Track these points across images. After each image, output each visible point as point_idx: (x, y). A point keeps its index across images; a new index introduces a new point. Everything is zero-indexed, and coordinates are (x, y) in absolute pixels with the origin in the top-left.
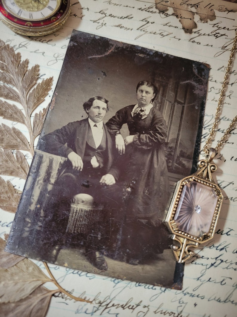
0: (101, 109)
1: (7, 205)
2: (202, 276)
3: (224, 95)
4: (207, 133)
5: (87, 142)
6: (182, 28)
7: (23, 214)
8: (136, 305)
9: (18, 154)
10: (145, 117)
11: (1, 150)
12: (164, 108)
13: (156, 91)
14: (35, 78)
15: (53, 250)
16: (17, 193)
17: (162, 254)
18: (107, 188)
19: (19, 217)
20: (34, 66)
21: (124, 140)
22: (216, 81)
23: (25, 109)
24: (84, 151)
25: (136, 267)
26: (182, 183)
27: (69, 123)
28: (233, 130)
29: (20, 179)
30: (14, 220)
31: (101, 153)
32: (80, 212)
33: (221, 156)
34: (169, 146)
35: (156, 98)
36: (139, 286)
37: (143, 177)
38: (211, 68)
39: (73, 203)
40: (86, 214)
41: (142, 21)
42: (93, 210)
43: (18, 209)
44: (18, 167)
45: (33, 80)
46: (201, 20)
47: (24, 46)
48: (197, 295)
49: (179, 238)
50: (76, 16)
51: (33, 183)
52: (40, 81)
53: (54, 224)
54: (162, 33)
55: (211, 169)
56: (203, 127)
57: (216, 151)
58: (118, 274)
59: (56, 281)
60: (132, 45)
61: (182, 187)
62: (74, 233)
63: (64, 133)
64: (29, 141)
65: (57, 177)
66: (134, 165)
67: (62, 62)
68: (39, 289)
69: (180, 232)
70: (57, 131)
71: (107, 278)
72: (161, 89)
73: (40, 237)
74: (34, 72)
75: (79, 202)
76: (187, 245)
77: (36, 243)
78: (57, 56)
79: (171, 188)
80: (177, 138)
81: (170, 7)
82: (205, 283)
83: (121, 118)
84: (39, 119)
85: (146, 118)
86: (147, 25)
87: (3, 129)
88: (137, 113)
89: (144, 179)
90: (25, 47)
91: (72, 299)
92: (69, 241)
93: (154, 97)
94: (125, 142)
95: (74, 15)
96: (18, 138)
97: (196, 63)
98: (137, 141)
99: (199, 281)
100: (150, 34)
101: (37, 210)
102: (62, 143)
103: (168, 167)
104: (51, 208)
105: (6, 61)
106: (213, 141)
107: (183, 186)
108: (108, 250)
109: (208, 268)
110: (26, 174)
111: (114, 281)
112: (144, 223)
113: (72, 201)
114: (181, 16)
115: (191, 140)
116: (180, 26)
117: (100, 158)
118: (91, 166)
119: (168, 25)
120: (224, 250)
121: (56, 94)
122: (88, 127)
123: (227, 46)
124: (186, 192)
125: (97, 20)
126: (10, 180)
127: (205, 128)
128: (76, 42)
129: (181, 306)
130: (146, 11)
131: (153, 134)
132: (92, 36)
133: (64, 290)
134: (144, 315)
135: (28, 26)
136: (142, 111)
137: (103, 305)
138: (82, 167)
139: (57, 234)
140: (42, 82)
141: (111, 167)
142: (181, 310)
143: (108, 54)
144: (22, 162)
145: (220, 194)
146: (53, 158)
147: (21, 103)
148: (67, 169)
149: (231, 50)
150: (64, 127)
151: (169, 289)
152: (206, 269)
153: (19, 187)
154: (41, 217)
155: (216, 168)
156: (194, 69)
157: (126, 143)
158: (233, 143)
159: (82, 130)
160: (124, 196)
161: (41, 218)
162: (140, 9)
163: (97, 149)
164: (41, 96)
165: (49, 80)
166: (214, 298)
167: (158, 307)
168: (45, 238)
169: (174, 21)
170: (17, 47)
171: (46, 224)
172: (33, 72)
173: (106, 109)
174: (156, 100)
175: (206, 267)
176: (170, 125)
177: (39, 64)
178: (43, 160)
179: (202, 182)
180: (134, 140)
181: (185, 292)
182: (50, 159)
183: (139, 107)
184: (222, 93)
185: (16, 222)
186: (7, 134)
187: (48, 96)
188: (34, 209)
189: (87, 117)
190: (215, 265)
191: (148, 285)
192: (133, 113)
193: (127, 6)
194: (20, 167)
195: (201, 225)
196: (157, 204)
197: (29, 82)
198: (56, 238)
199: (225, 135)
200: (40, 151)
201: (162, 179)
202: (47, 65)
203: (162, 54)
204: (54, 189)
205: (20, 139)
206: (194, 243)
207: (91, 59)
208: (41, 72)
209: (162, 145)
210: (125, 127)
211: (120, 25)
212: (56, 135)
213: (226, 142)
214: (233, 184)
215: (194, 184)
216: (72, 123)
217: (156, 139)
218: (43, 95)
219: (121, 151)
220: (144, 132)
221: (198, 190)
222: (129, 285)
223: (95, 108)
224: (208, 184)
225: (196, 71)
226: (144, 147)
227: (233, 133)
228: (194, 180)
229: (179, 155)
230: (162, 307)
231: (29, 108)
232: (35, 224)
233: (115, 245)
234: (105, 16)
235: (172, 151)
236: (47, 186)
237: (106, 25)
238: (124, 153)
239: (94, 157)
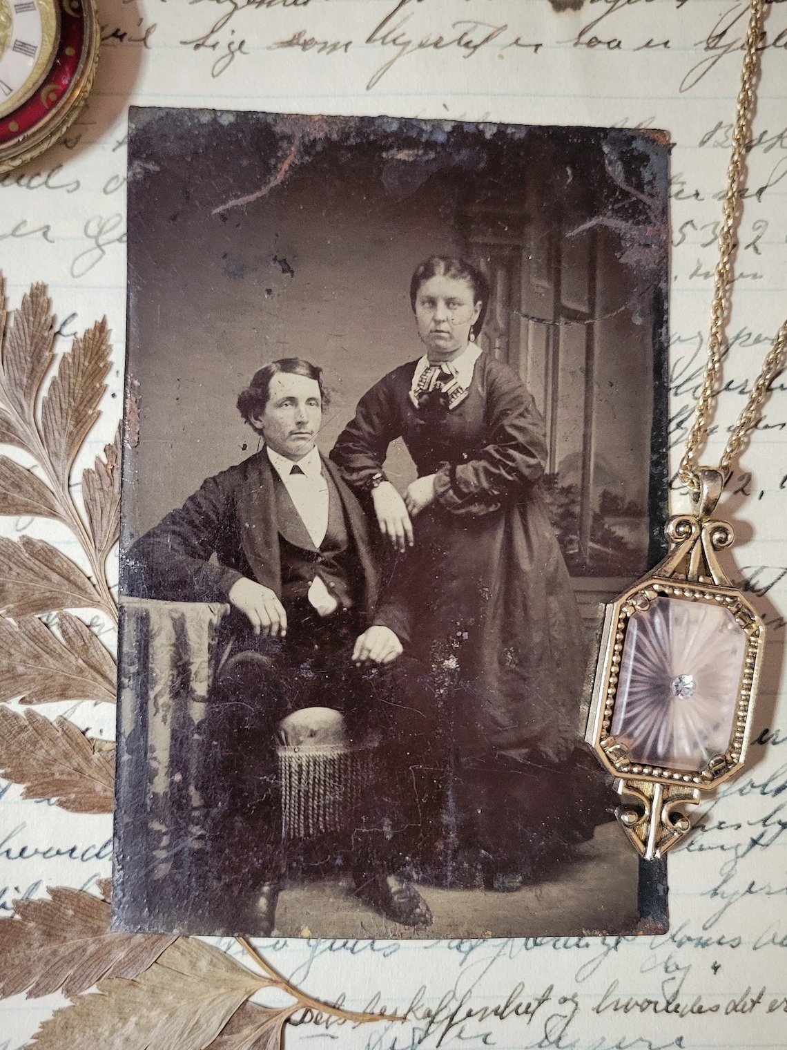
0: (302, 405)
1: (79, 793)
2: (725, 881)
3: (733, 248)
4: (687, 406)
5: (281, 533)
7: (136, 811)
8: (536, 999)
9: (67, 624)
10: (461, 397)
11: (9, 624)
12: (522, 349)
13: (482, 290)
14: (46, 339)
15: (256, 900)
17: (591, 842)
18: (381, 674)
19: (127, 823)
20: (28, 292)
21: (405, 500)
22: (697, 194)
23: (43, 464)
25: (517, 896)
26: (621, 611)
27: (205, 482)
28: (779, 374)
29: (96, 704)
30: (115, 834)
31: (335, 563)
32: (311, 768)
33: (744, 482)
34: (559, 486)
35: (486, 318)
36: (536, 944)
37: (489, 612)
38: (672, 141)
39: (283, 744)
40: (332, 772)
42: (351, 753)
43: (117, 800)
44: (78, 667)
45: (40, 350)
48: (716, 939)
49: (635, 786)
51: (142, 710)
52: (63, 347)
53: (239, 822)
54: (466, 34)
55: (715, 542)
56: (668, 390)
58: (466, 926)
59: (288, 983)
60: (362, 119)
61: (621, 626)
62: (307, 834)
63: (198, 519)
64: (89, 573)
65: (211, 672)
66: (453, 577)
67: (123, 248)
68: (243, 1014)
69: (635, 770)
70: (173, 518)
71: (437, 943)
72: (500, 274)
73: (208, 868)
74: (35, 315)
75: (301, 738)
76: (664, 802)
77: (202, 888)
78: (97, 230)
79: (587, 627)
80: (585, 449)
82: (737, 900)
83: (376, 420)
84: (102, 489)
85: (463, 402)
86: (401, 11)
88: (430, 390)
89: (494, 618)
91: (345, 1020)
92: (298, 862)
93: (477, 315)
94: (407, 506)
95: (115, 35)
96: (50, 572)
97: (613, 134)
98: (446, 491)
99: (718, 898)
100: (419, 50)
101: (175, 790)
102: (200, 557)
103: (568, 558)
104: (219, 776)
106: (712, 431)
107: (626, 620)
108: (422, 864)
109: (743, 856)
110: (110, 682)
111: (458, 948)
112: (518, 759)
113: (278, 741)
115: (635, 447)
117: (338, 580)
118: (313, 611)
121: (132, 384)
123: (724, 32)
124: (639, 639)
125: (207, 37)
126: (65, 716)
127: (679, 391)
128: (150, 158)
129: (673, 978)
131: (498, 457)
132: (205, 119)
133: (317, 1000)
134: (567, 1024)
136: (445, 378)
137: (439, 1018)
138: (284, 624)
139: (256, 849)
140: (73, 350)
142: (674, 990)
143: (282, 182)
144: (86, 649)
145: (753, 621)
146: (183, 615)
147: (22, 445)
148: (237, 639)
149: (742, 47)
150: (192, 498)
151: (630, 938)
152: (737, 858)
153: (101, 731)
154: (195, 809)
155: (729, 537)
157: (410, 507)
158: (784, 425)
159: (255, 497)
161: (196, 814)
163: (318, 551)
164: (85, 403)
165: (94, 335)
166: (771, 937)
167: (604, 993)
168: (224, 870)
171: (215, 827)
172: (31, 319)
173: (320, 404)
174: (488, 323)
175: (736, 854)
176: (554, 408)
177: (40, 278)
178: (151, 628)
179: (687, 594)
180: (435, 491)
181: (677, 939)
182: (173, 619)
183: (434, 364)
184: (726, 239)
185: (122, 840)
186: (12, 565)
187: (107, 396)
188: (167, 790)
189: (262, 444)
190: (762, 841)
191: (563, 939)
192: (415, 392)
194: (84, 665)
195: (700, 732)
196: (552, 691)
197: (29, 359)
198: (258, 864)
199: (752, 401)
200: (136, 599)
201: (554, 603)
202: (73, 275)
203: (481, 127)
204: (211, 717)
205: (59, 574)
206: (687, 791)
207: (223, 216)
208: (59, 310)
209: (536, 487)
210: (398, 449)
211: (300, 34)
212: (174, 532)
213: (756, 426)
215: (663, 604)
216: (214, 479)
217: (511, 470)
218: (91, 399)
219: (402, 540)
220: (466, 456)
221: (678, 622)
222: (507, 950)
223: (280, 406)
224: (707, 597)
225: (616, 171)
226: (475, 509)
227: (782, 387)
228: (662, 594)
229: (597, 510)
230: (616, 992)
231: (56, 456)
232: (182, 832)
233: (440, 846)
234: (231, 6)
235: (573, 502)
236: (186, 709)
237: (244, 48)
238: (411, 544)
239: (317, 580)
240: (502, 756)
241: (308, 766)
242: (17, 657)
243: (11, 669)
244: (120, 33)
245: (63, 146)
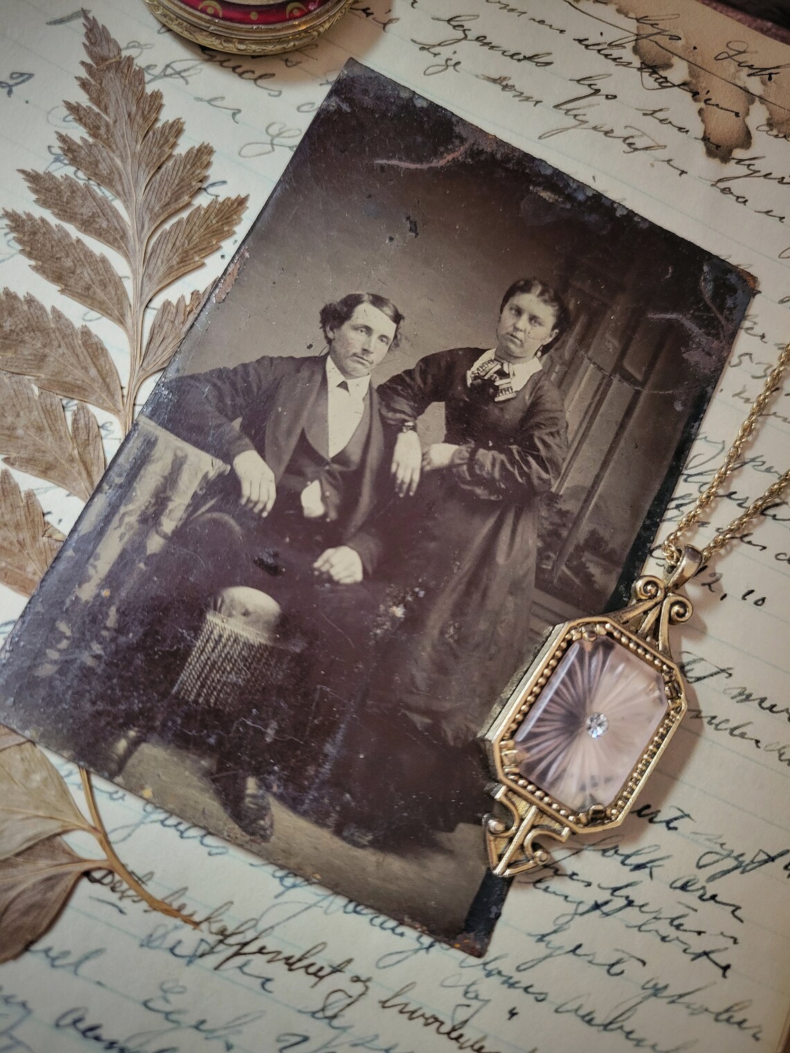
0: (375, 337)
1: (10, 564)
2: (555, 932)
3: (778, 389)
4: (691, 495)
5: (306, 429)
6: (701, 135)
7: (52, 606)
8: (331, 966)
9: (82, 416)
10: (509, 395)
11: (32, 390)
12: (576, 382)
13: (563, 323)
14: (192, 187)
15: (117, 739)
16: (50, 537)
17: (450, 835)
18: (332, 591)
19: (38, 612)
20: (197, 146)
21: (423, 455)
22: (763, 337)
23: (135, 279)
24: (287, 458)
25: (359, 853)
26: (569, 632)
27: (263, 358)
28: (777, 505)
29: (68, 495)
30: (22, 616)
31: (339, 477)
32: (230, 643)
33: (713, 579)
34: (559, 506)
35: (557, 345)
36: (355, 912)
37: (452, 583)
38: (759, 289)
39: (215, 609)
40: (246, 655)
41: (578, 81)
42: (273, 648)
43: (41, 587)
44: (71, 455)
45: (183, 193)
46: (770, 124)
47: (179, 73)
48: (524, 985)
49: (513, 800)
50: (368, 14)
51: (107, 519)
52: (203, 201)
53: (139, 659)
54: (632, 137)
55: (672, 613)
56: (680, 474)
57: (703, 561)
58: (299, 859)
59: (106, 835)
60: (526, 155)
61: (564, 645)
62: (196, 702)
63: (241, 385)
64: (125, 383)
65: (185, 516)
66: (434, 538)
67: (291, 154)
68: (48, 844)
69: (521, 782)
70: (221, 373)
71: (263, 865)
72: (583, 319)
73: (88, 688)
74: (193, 165)
75: (234, 612)
76: (533, 827)
77: (73, 704)
78: (278, 132)
79: (530, 638)
80: (593, 487)
81: (680, 57)
82: (560, 955)
83: (430, 380)
84: (173, 322)
85: (508, 400)
86: (590, 98)
87: (53, 325)
88: (486, 378)
89: (453, 591)
90: (182, 80)
91: (141, 900)
92: (174, 722)
93: (551, 339)
94: (423, 460)
95: (364, 10)
96: (92, 365)
97: (715, 260)
98: (461, 465)
99: (542, 945)
100: (592, 131)
101: (98, 603)
102: (226, 415)
103: (539, 570)
104: (144, 610)
105: (111, 110)
106: (703, 524)
107: (570, 643)
108: (286, 780)
109: (582, 914)
110: (92, 483)
111: (282, 879)
112: (419, 725)
113: (212, 604)
114: (707, 97)
115: (635, 508)
116: (697, 129)
117: (335, 492)
118: (300, 508)
119: (660, 115)
120: (647, 871)
121: (243, 254)
122: (319, 384)
124: (573, 665)
125: (434, 46)
126: (35, 492)
127: (689, 479)
128: (349, 101)
129: (468, 1006)
130: (599, 51)
131: (517, 458)
132: (404, 95)
133: (123, 866)
134: (349, 1005)
135: (207, 14)
136: (502, 374)
137: (231, 940)
138: (270, 506)
139: (142, 692)
140: (209, 206)
141: (362, 529)
142: (464, 1018)
143: (442, 167)
144: (86, 444)
145: (679, 698)
146: (186, 456)
147: (126, 256)
148: (222, 499)
150: (245, 366)
151: (446, 946)
152: (576, 914)
153: (60, 521)
154: (106, 628)
155: (687, 614)
156: (705, 279)
157: (425, 463)
158: (764, 548)
159: (298, 390)
160: (378, 626)
161: (104, 633)
162: (580, 41)
163: (329, 460)
164: (197, 249)
165: (232, 204)
166: (575, 1007)
167: (397, 989)
169: (682, 106)
170: (157, 71)
171: (117, 652)
172: (189, 167)
173: (390, 342)
174: (556, 349)
175: (576, 909)
176: (580, 443)
177: (214, 145)
178: (153, 453)
179: (631, 645)
180: (452, 460)
181: (489, 967)
182: (175, 455)
183: (498, 359)
184: (774, 379)
185: (26, 625)
186: (62, 343)
187: (217, 255)
188: (91, 600)
189: (325, 351)
190: (605, 909)
191: (382, 918)
192: (473, 373)
193: (542, 22)
194: (77, 457)
195: (593, 778)
196: (475, 679)
197: (169, 194)
198: (137, 706)
199: (747, 515)
200: (153, 423)
201: (510, 602)
202: (239, 154)
203: (615, 205)
204: (165, 553)
205: (98, 371)
206: (557, 826)
207: (382, 167)
208: (214, 173)
209: (539, 498)
210: (436, 412)
211: (505, 78)
213: (741, 538)
214: (730, 675)
215: (607, 644)
216: (272, 359)
217: (522, 474)
218: (203, 249)
219: (405, 487)
220: (491, 444)
221: (613, 668)
222: (325, 904)
223: (356, 328)
224: (648, 656)
225: (707, 289)
226: (479, 491)
227: (774, 517)
228: (610, 634)
229: (582, 542)
230: (408, 994)
231: (150, 278)
232: (83, 644)
233: (311, 770)
234: (463, 36)
235: (564, 525)
236: (146, 537)
237: (457, 67)
238: (411, 494)
239: (316, 484)
240: (405, 715)
241: (228, 640)
242: (23, 421)
243: (13, 428)
244: (368, 11)
245: (283, 63)
